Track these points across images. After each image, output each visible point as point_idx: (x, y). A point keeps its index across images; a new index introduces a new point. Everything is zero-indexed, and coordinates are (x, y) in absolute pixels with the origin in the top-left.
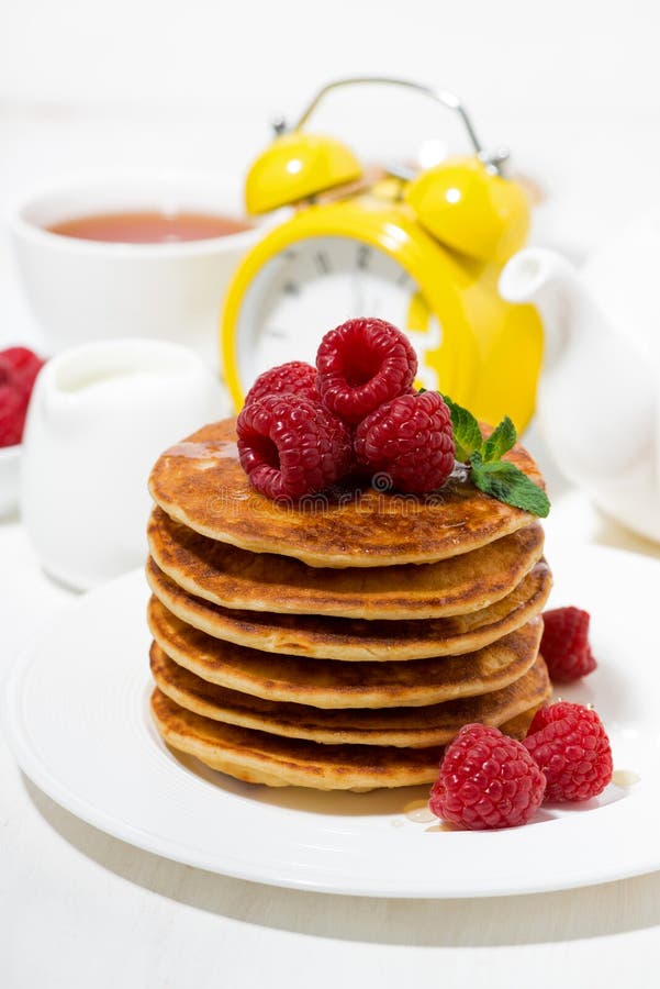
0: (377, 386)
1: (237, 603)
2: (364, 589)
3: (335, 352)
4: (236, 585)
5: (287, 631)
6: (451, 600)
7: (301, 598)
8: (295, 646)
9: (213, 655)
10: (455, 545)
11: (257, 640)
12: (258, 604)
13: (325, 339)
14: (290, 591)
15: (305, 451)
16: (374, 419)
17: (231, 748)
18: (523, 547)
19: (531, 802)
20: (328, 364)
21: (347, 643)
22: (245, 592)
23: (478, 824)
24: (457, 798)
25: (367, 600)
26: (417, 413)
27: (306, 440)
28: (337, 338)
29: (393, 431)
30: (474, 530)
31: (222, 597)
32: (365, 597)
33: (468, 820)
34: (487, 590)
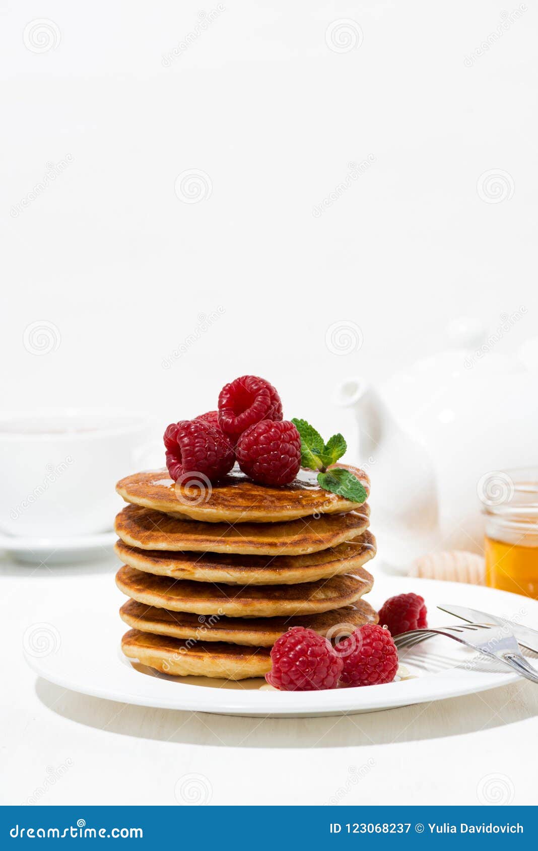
0: (249, 414)
1: (151, 546)
2: (229, 535)
3: (228, 396)
4: (153, 536)
5: (180, 562)
6: (284, 544)
7: (188, 540)
8: (183, 570)
9: (142, 586)
10: (288, 509)
11: (161, 568)
12: (162, 546)
13: (224, 389)
14: (184, 536)
15: (197, 449)
16: (246, 434)
17: (152, 648)
18: (347, 525)
19: (328, 675)
20: (223, 403)
21: (215, 568)
22: (156, 539)
23: (292, 686)
24: (278, 668)
25: (228, 541)
26: (273, 430)
27: (198, 442)
28: (230, 388)
29: (256, 441)
30: (304, 503)
31: (143, 542)
32: (228, 539)
33: (285, 683)
34: (311, 542)
